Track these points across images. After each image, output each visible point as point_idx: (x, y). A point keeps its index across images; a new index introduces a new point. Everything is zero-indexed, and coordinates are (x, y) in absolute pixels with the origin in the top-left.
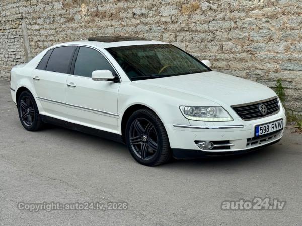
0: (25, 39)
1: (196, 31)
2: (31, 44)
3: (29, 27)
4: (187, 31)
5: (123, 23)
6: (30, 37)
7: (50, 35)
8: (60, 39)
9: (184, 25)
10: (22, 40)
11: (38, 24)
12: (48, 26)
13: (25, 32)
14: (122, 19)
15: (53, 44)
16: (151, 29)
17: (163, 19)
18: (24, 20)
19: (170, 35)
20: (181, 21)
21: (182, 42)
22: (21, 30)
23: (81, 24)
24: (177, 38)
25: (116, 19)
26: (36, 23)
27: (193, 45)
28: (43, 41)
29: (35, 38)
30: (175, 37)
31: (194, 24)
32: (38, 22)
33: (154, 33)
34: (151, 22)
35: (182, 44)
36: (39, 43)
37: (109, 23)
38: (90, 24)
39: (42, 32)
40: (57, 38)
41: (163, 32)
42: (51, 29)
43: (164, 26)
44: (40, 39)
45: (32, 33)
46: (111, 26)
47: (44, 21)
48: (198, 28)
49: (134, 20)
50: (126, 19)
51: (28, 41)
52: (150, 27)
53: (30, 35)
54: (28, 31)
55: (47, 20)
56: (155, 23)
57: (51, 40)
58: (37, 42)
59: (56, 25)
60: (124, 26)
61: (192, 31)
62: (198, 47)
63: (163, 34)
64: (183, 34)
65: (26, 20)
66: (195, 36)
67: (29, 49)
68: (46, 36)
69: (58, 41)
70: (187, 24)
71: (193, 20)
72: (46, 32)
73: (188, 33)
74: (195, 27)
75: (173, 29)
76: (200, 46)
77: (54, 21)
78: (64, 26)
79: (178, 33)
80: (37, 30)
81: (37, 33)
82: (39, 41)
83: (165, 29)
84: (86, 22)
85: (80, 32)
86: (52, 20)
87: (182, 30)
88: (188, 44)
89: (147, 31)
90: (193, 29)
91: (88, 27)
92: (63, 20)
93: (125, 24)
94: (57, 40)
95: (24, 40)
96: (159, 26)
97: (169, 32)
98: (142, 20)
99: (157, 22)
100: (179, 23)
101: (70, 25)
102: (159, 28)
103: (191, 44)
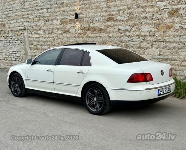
0: (27, 44)
1: (170, 42)
2: (31, 47)
3: (30, 35)
4: (161, 41)
5: (110, 35)
6: (31, 42)
7: (48, 42)
8: (56, 44)
9: (160, 38)
10: (23, 44)
11: (39, 34)
12: (47, 36)
13: (26, 39)
14: (109, 33)
15: (49, 47)
16: (132, 40)
17: (143, 34)
18: (26, 31)
19: (148, 44)
20: (157, 35)
21: (157, 48)
22: (23, 37)
23: (75, 35)
24: (154, 46)
25: (104, 33)
26: (36, 33)
27: (166, 51)
28: (42, 45)
29: (35, 43)
30: (152, 45)
31: (168, 37)
32: (38, 33)
33: (134, 42)
34: (133, 35)
35: (157, 50)
36: (38, 46)
37: (98, 35)
38: (82, 35)
39: (41, 39)
40: (53, 44)
41: (142, 42)
42: (49, 37)
43: (143, 38)
44: (39, 44)
45: (33, 40)
46: (100, 37)
47: (44, 32)
48: (171, 40)
49: (119, 34)
50: (112, 33)
51: (29, 45)
52: (132, 39)
53: (30, 41)
54: (29, 38)
55: (46, 32)
56: (136, 36)
57: (48, 45)
58: (36, 45)
59: (53, 35)
60: (111, 37)
61: (166, 42)
62: (170, 52)
63: (142, 43)
64: (159, 43)
65: (28, 31)
66: (168, 45)
67: (29, 50)
68: (45, 42)
69: (55, 45)
70: (162, 38)
71: (167, 35)
72: (44, 39)
73: (163, 43)
74: (169, 39)
75: (150, 40)
76: (172, 51)
77: (52, 33)
78: (60, 36)
79: (154, 43)
80: (37, 38)
81: (36, 40)
82: (38, 45)
83: (144, 40)
84: (79, 34)
85: (73, 40)
86: (50, 32)
87: (158, 41)
88: (162, 50)
89: (129, 41)
90: (167, 40)
91: (80, 37)
92: (60, 32)
93: (112, 36)
94: (53, 45)
95: (25, 44)
96: (139, 38)
97: (147, 42)
98: (125, 33)
99: (138, 35)
100: (155, 37)
101: (65, 35)
102: (140, 39)
103: (165, 50)
